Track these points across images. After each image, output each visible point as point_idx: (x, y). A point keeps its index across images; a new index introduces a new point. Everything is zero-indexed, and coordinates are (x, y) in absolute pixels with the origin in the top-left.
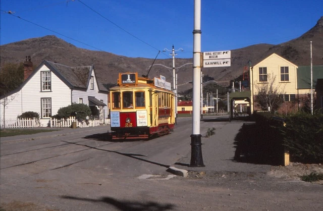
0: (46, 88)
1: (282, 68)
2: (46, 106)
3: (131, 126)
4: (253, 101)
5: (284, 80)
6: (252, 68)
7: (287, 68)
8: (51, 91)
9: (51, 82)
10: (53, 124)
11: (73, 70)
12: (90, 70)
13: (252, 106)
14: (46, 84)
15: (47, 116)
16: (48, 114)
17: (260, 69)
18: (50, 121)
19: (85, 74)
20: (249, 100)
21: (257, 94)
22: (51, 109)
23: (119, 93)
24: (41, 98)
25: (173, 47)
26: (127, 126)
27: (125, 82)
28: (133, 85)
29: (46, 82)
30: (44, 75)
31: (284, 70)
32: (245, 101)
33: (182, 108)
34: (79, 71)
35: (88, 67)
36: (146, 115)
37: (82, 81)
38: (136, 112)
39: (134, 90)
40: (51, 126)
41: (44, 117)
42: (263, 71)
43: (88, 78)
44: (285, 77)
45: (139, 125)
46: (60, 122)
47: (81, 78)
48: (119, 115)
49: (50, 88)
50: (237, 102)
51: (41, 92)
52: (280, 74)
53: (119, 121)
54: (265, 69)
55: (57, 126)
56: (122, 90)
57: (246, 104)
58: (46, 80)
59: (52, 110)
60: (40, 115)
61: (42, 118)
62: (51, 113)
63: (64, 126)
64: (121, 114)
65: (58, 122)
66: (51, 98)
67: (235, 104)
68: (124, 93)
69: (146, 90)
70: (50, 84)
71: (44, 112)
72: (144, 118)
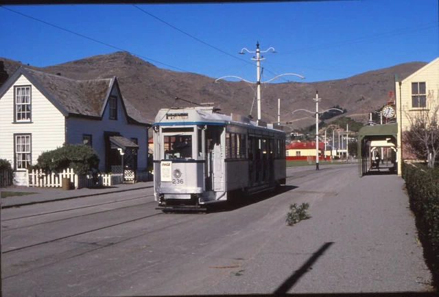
0: (23, 116)
2: (22, 148)
4: (402, 141)
6: (400, 84)
8: (31, 122)
9: (31, 105)
10: (31, 182)
11: (81, 86)
12: (110, 85)
13: (399, 150)
14: (23, 110)
16: (26, 162)
17: (413, 84)
20: (394, 140)
21: (409, 129)
22: (30, 155)
24: (15, 135)
25: (258, 45)
29: (24, 106)
30: (22, 96)
32: (388, 141)
33: (297, 152)
34: (91, 86)
37: (94, 105)
43: (104, 100)
46: (42, 178)
47: (93, 99)
49: (29, 116)
50: (374, 144)
51: (15, 122)
55: (37, 185)
57: (389, 147)
58: (23, 102)
59: (33, 156)
60: (13, 165)
61: (15, 170)
62: (31, 162)
63: (49, 185)
65: (39, 178)
66: (30, 134)
67: (372, 148)
70: (29, 108)
71: (19, 160)
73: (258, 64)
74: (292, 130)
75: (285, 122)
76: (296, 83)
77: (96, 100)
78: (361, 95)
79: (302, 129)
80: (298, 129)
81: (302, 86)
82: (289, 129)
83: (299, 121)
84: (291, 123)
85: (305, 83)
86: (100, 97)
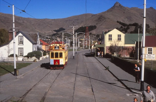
0: (21, 43)
1: (118, 35)
2: (20, 51)
3: (57, 64)
4: (106, 49)
5: (119, 40)
6: (106, 35)
7: (120, 35)
8: (23, 45)
9: (23, 41)
10: (25, 60)
11: (29, 34)
12: (38, 34)
13: (105, 51)
14: (21, 42)
15: (21, 56)
16: (22, 55)
17: (109, 35)
18: (23, 58)
19: (36, 37)
22: (23, 53)
23: (54, 53)
24: (19, 48)
25: (74, 25)
26: (56, 64)
27: (56, 49)
28: (59, 50)
29: (21, 41)
30: (20, 38)
31: (119, 36)
34: (32, 35)
35: (36, 33)
36: (63, 61)
37: (34, 40)
38: (59, 60)
39: (59, 52)
40: (24, 60)
41: (20, 56)
42: (110, 36)
43: (37, 38)
44: (119, 39)
45: (60, 64)
46: (28, 59)
47: (34, 38)
48: (53, 60)
49: (23, 43)
51: (19, 45)
52: (117, 37)
53: (53, 63)
54: (111, 35)
55: (27, 61)
56: (55, 52)
58: (21, 40)
60: (18, 55)
61: (19, 57)
62: (23, 55)
63: (30, 61)
64: (54, 60)
65: (27, 59)
66: (23, 48)
68: (56, 53)
69: (63, 52)
71: (20, 54)
72: (62, 61)
73: (74, 30)
74: (46, 35)
75: (44, 33)
76: (48, 19)
77: (35, 38)
78: (70, 24)
79: (50, 35)
80: (48, 35)
81: (50, 20)
82: (45, 35)
83: (49, 32)
84: (46, 33)
85: (51, 19)
86: (36, 38)
